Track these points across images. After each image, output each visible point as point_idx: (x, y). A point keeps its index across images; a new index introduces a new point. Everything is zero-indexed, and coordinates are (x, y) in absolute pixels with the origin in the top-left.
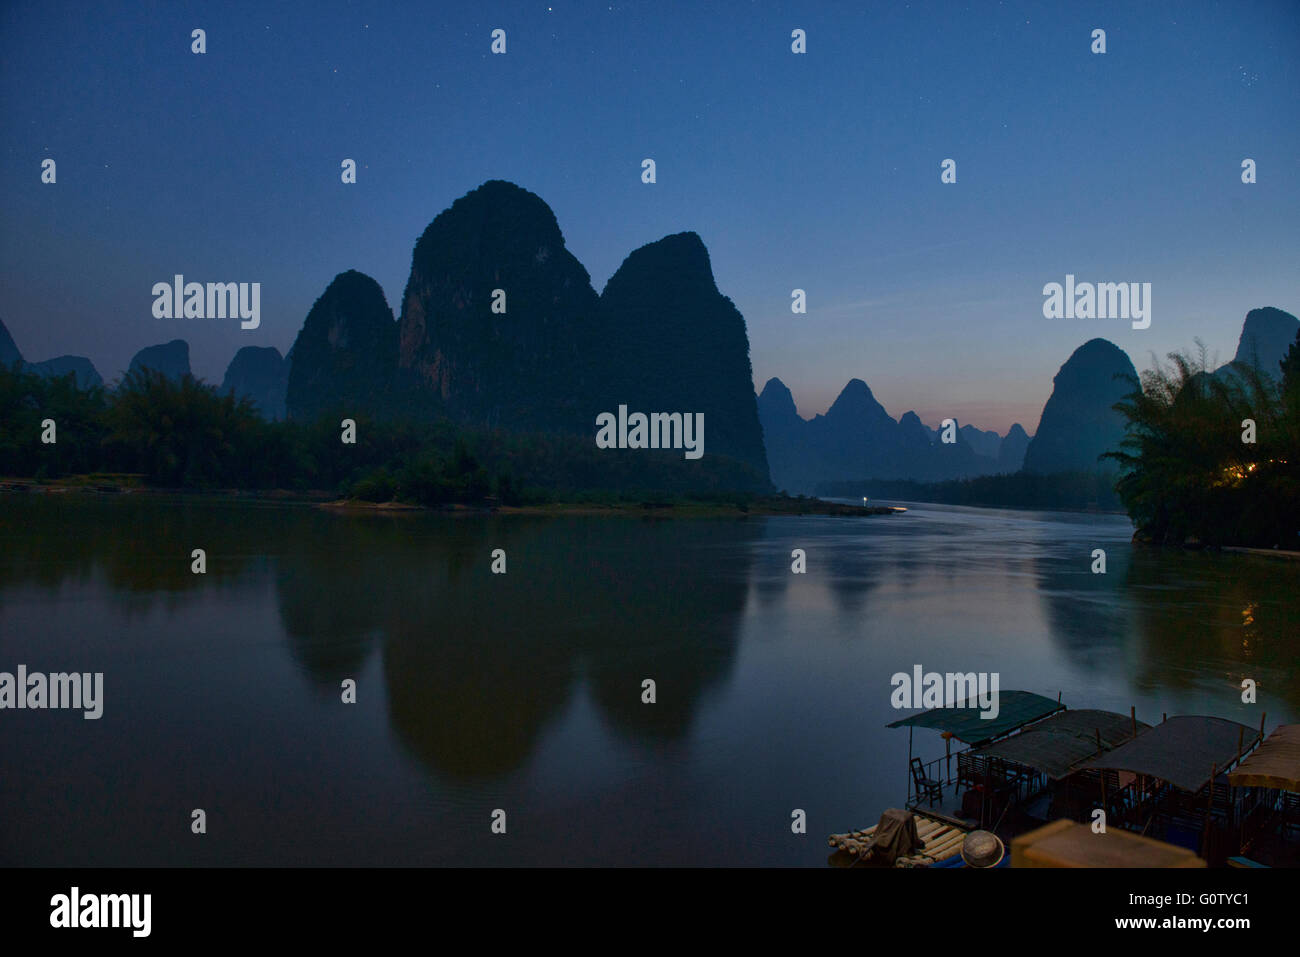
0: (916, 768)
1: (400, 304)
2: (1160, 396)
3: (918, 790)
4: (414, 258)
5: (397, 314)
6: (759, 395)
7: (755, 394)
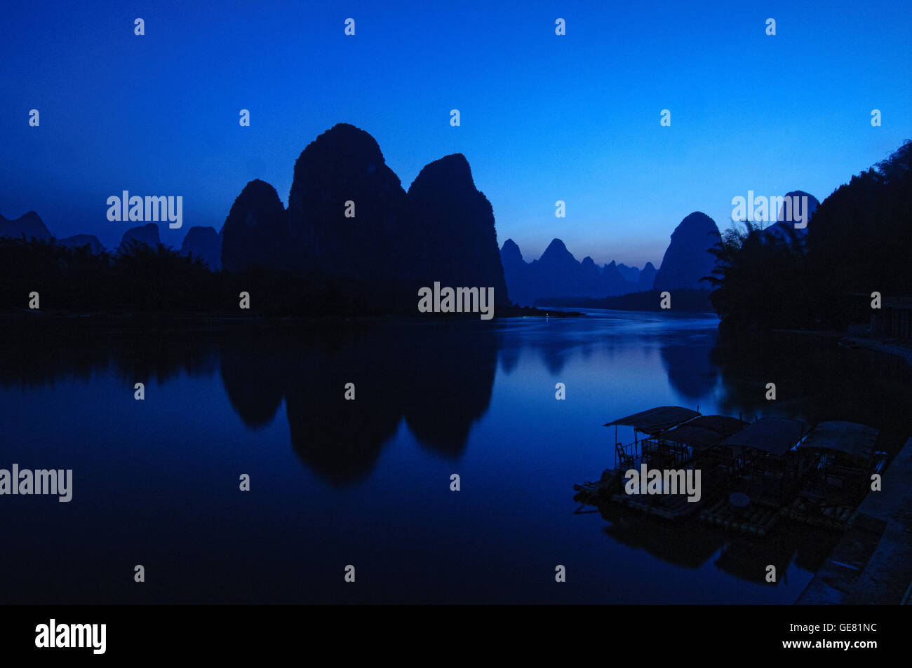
0: (619, 448)
1: (288, 199)
2: (736, 244)
3: (620, 460)
4: (295, 172)
5: (286, 206)
6: (500, 249)
7: (498, 249)
